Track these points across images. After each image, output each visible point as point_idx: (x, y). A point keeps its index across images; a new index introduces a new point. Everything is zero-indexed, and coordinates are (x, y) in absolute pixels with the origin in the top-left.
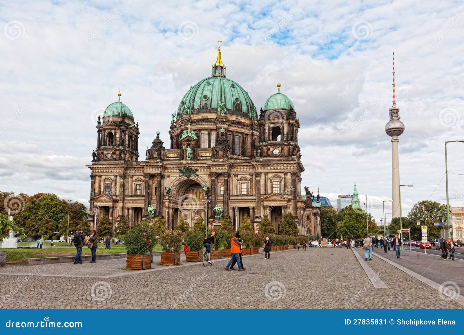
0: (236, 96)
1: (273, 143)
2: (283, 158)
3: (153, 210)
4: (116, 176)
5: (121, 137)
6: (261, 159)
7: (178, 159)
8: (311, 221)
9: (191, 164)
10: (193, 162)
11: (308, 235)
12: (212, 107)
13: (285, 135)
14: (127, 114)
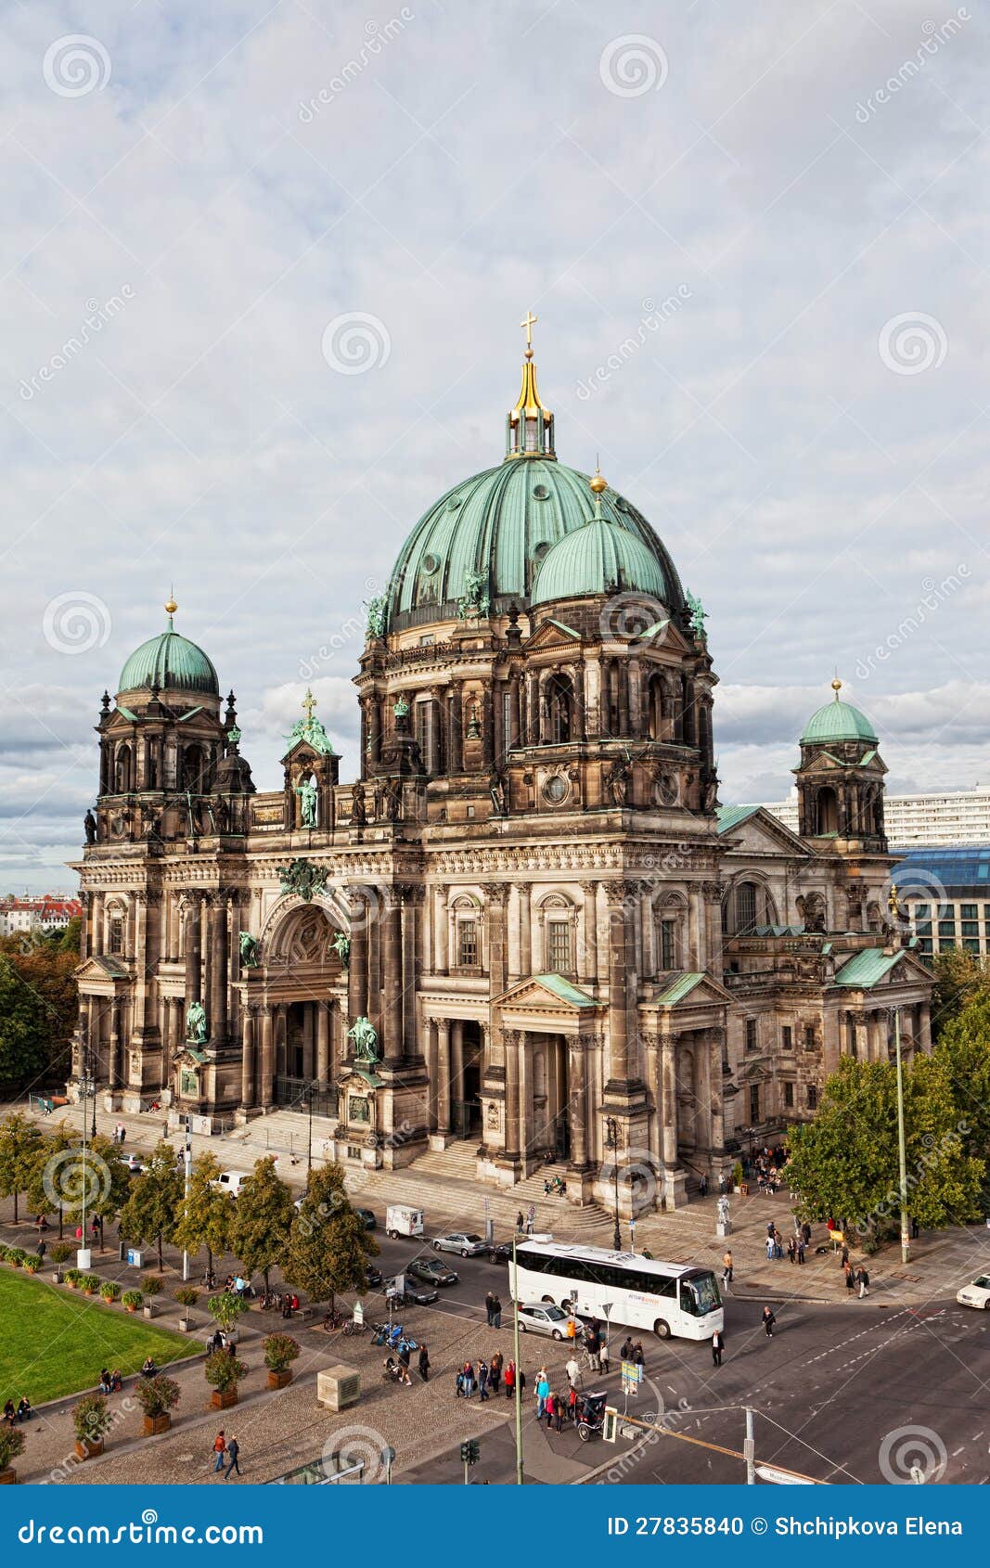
0: (543, 532)
1: (543, 752)
2: (578, 818)
3: (199, 1021)
4: (132, 894)
5: (149, 761)
6: (506, 826)
7: (282, 826)
8: (821, 1055)
9: (310, 847)
10: (319, 838)
11: (809, 1112)
12: (450, 597)
13: (589, 709)
14: (178, 675)
